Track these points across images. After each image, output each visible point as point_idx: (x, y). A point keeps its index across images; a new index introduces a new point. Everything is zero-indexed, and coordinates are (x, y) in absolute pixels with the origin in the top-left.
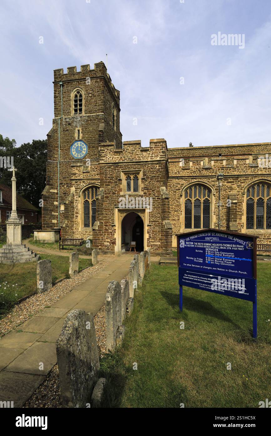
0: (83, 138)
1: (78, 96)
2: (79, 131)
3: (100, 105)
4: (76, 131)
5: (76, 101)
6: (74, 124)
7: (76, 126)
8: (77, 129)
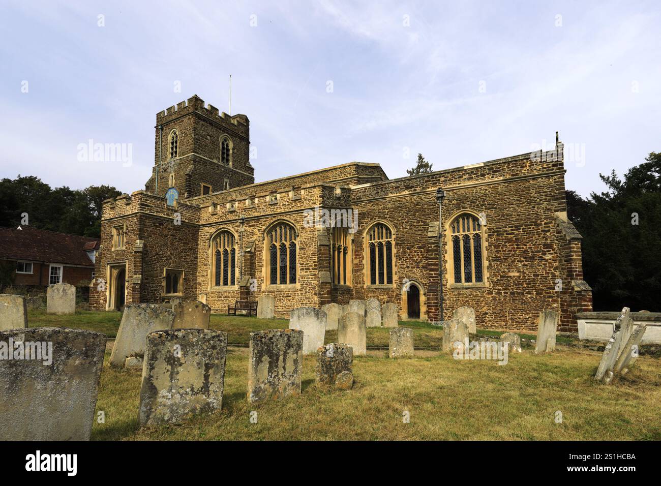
0: (175, 184)
1: (175, 137)
2: (172, 176)
3: (191, 144)
4: (170, 177)
5: (172, 143)
6: (169, 171)
7: (170, 172)
8: (171, 175)
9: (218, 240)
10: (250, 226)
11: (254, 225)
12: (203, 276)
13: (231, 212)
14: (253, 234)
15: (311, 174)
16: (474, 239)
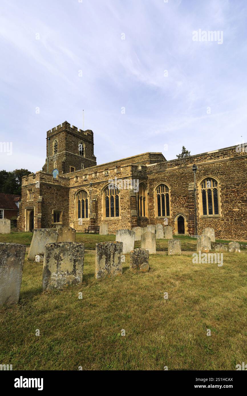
0: (57, 167)
1: (56, 143)
2: (55, 163)
3: (64, 146)
4: (54, 164)
5: (55, 146)
6: (54, 160)
7: (54, 161)
8: (55, 162)
9: (79, 195)
10: (95, 188)
11: (97, 187)
12: (72, 213)
13: (85, 181)
14: (96, 191)
15: (126, 159)
16: (213, 191)
